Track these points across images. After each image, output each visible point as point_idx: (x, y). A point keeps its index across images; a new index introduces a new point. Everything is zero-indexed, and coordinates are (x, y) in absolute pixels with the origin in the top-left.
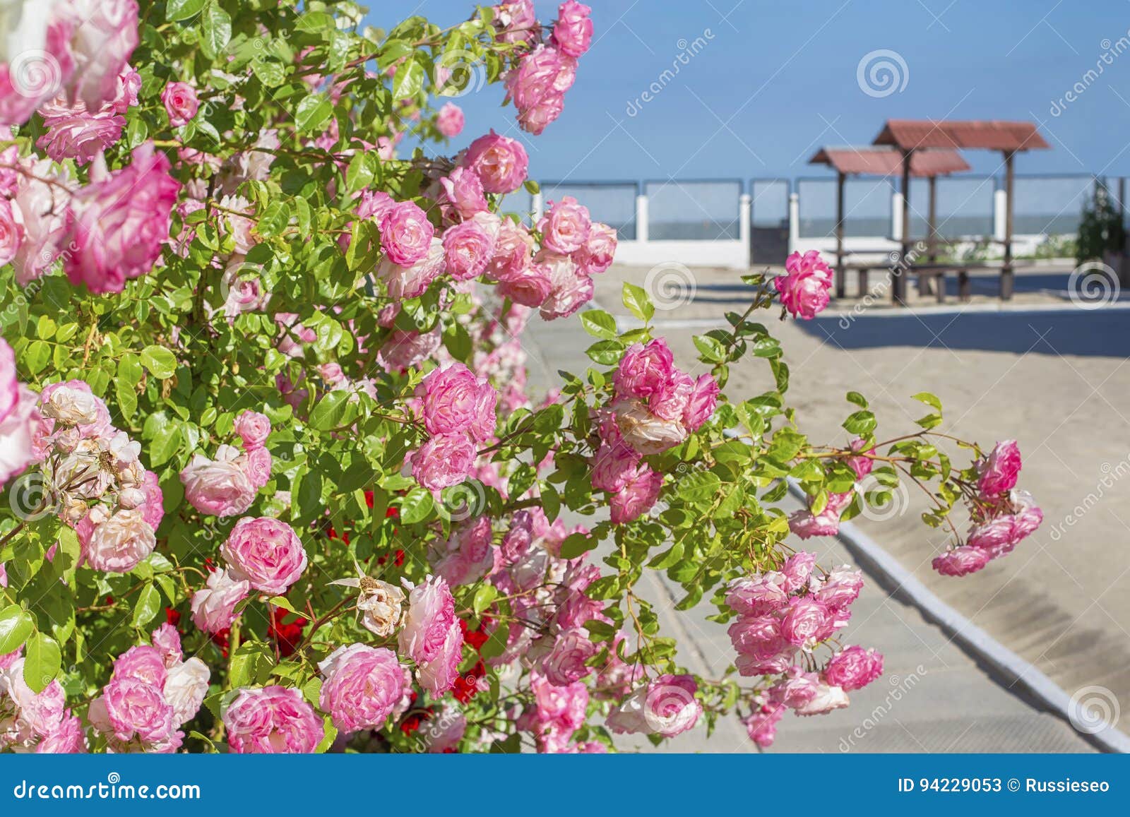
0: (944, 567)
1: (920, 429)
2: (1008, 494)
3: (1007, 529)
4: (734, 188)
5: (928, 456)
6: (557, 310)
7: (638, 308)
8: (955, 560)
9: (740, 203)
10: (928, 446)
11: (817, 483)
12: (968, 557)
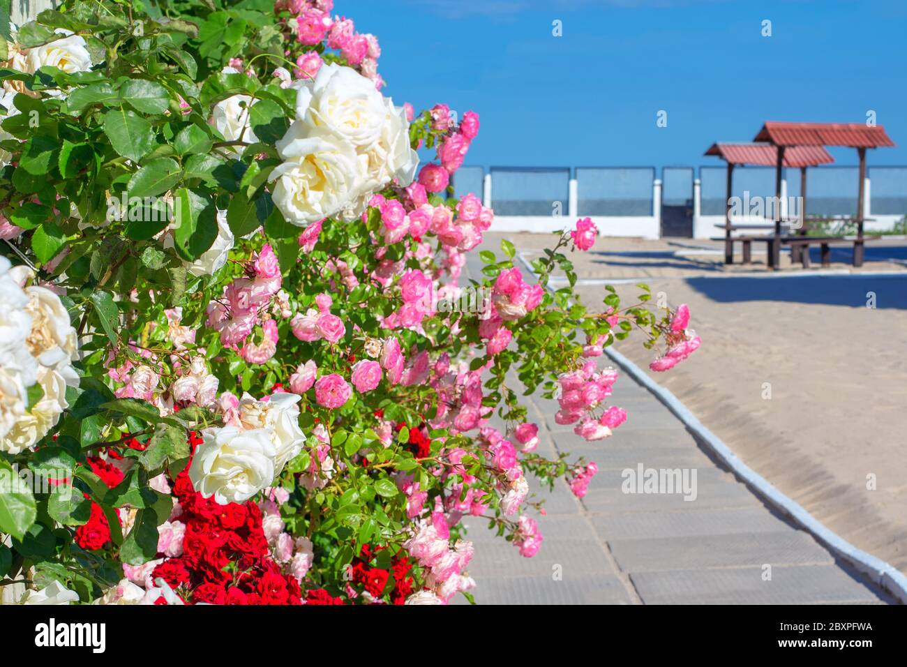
0: (654, 367)
1: (640, 301)
2: (684, 331)
3: (684, 348)
4: (649, 173)
5: (645, 315)
6: (465, 248)
7: (508, 251)
8: (660, 363)
9: (653, 185)
10: (644, 310)
11: (593, 330)
12: (666, 362)
